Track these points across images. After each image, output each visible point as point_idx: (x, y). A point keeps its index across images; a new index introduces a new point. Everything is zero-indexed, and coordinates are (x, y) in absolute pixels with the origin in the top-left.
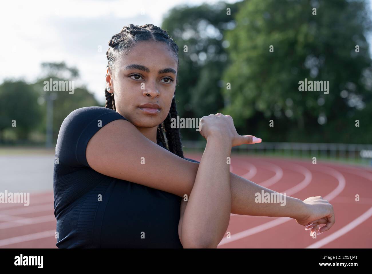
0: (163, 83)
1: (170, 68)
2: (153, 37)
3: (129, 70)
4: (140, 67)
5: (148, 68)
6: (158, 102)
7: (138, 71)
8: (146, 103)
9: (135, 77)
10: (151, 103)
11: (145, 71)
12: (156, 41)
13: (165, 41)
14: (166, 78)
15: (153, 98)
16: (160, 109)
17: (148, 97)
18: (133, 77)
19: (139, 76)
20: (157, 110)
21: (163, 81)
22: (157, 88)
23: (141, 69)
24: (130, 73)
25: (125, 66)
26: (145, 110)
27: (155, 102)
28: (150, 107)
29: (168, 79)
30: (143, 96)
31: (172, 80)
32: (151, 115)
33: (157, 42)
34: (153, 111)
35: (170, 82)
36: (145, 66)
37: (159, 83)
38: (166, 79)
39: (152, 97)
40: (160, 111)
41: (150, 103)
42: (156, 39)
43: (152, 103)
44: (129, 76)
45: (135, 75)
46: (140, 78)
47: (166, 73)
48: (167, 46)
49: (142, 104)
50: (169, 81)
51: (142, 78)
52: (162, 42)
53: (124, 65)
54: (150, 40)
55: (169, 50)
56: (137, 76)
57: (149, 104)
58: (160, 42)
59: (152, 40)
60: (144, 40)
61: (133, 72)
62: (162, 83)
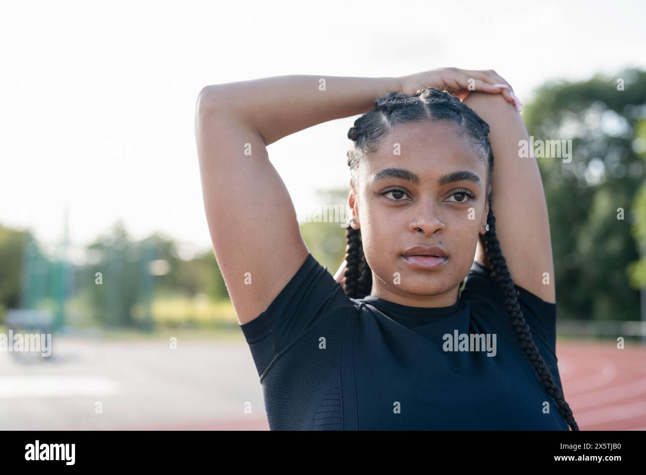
0: (451, 203)
1: (463, 171)
2: (428, 112)
3: (380, 181)
4: (399, 173)
5: (416, 174)
6: (440, 243)
7: (396, 182)
8: (416, 246)
9: (394, 195)
10: (425, 245)
11: (411, 180)
12: (434, 120)
13: (452, 117)
14: (459, 193)
15: (429, 236)
16: (446, 257)
17: (418, 234)
18: (390, 196)
19: (402, 193)
20: (441, 260)
21: (452, 199)
22: (436, 215)
23: (403, 177)
24: (382, 187)
25: (373, 174)
26: (412, 261)
27: (434, 243)
28: (424, 254)
29: (463, 194)
30: (410, 231)
31: (472, 197)
32: (428, 271)
33: (436, 120)
34: (430, 263)
35: (468, 199)
36: (409, 169)
37: (444, 203)
38: (460, 195)
39: (426, 234)
40: (447, 262)
41: (423, 246)
42: (434, 114)
43: (428, 245)
44: (382, 193)
45: (394, 191)
46: (405, 197)
47: (456, 181)
48: (457, 126)
49: (407, 248)
50: (465, 199)
51: (407, 195)
52: (446, 121)
53: (371, 173)
54: (421, 119)
55: (460, 135)
56: (398, 193)
57: (421, 248)
58: (441, 122)
59: (426, 118)
60: (407, 119)
61: (388, 185)
62: (449, 203)
